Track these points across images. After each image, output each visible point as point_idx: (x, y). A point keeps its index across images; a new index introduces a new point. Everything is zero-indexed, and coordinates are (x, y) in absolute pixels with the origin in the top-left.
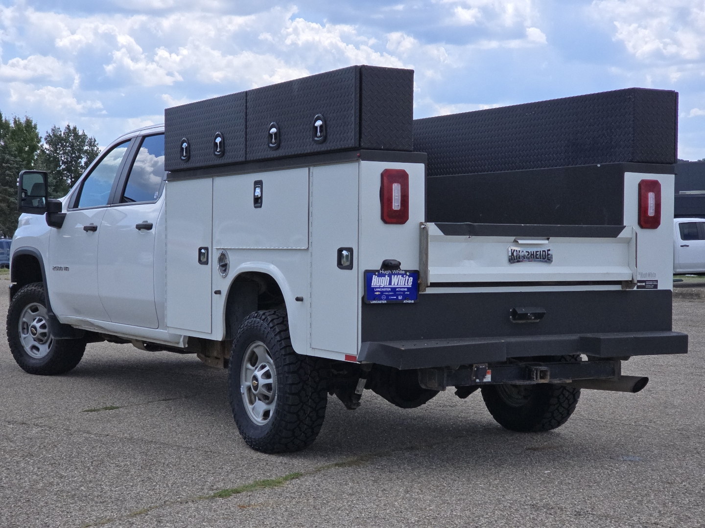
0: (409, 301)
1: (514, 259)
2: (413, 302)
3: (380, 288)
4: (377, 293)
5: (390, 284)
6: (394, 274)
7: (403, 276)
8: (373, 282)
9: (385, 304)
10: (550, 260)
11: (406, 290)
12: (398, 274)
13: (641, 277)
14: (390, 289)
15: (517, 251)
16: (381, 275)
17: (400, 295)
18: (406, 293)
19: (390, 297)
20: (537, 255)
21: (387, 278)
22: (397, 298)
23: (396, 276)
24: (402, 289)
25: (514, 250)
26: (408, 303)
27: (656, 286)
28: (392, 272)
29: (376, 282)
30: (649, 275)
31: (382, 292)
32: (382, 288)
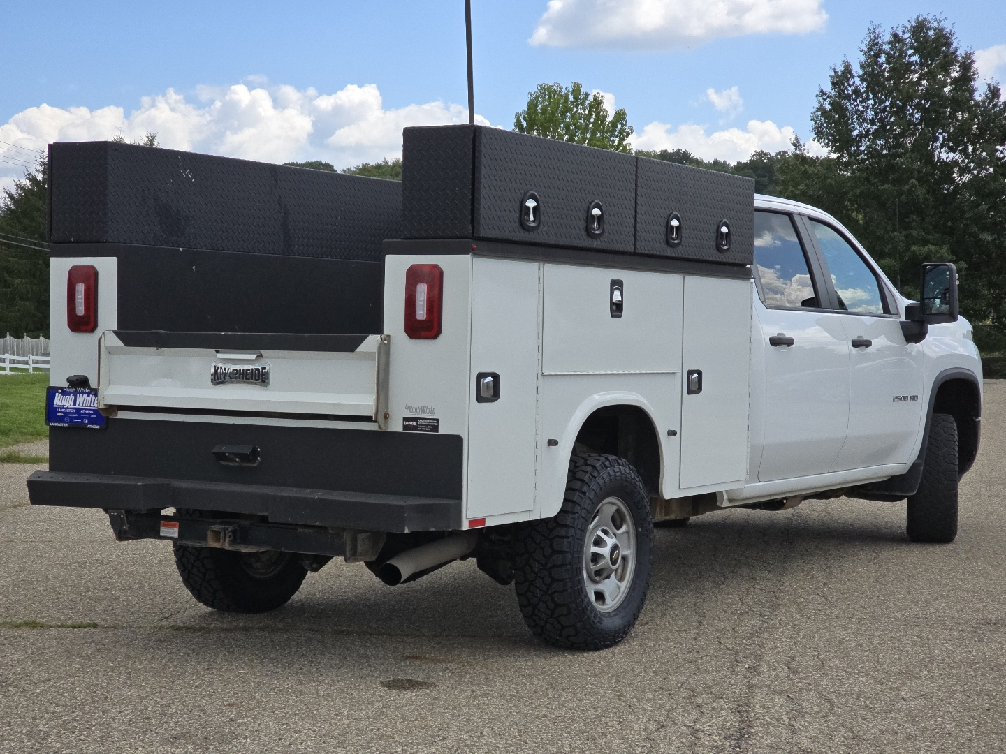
0: (94, 427)
1: (219, 378)
2: (98, 427)
3: (63, 408)
4: (60, 414)
5: (75, 404)
6: (80, 393)
7: (89, 396)
8: (55, 401)
9: (66, 427)
10: (265, 382)
11: (92, 412)
12: (83, 393)
13: (410, 411)
14: (74, 411)
15: (221, 368)
16: (64, 393)
17: (85, 418)
18: (92, 416)
19: (74, 420)
20: (247, 374)
21: (72, 397)
22: (82, 421)
23: (81, 395)
24: (87, 412)
25: (218, 367)
26: (92, 429)
27: (436, 428)
28: (76, 390)
29: (60, 401)
30: (423, 409)
31: (65, 414)
32: (65, 408)
